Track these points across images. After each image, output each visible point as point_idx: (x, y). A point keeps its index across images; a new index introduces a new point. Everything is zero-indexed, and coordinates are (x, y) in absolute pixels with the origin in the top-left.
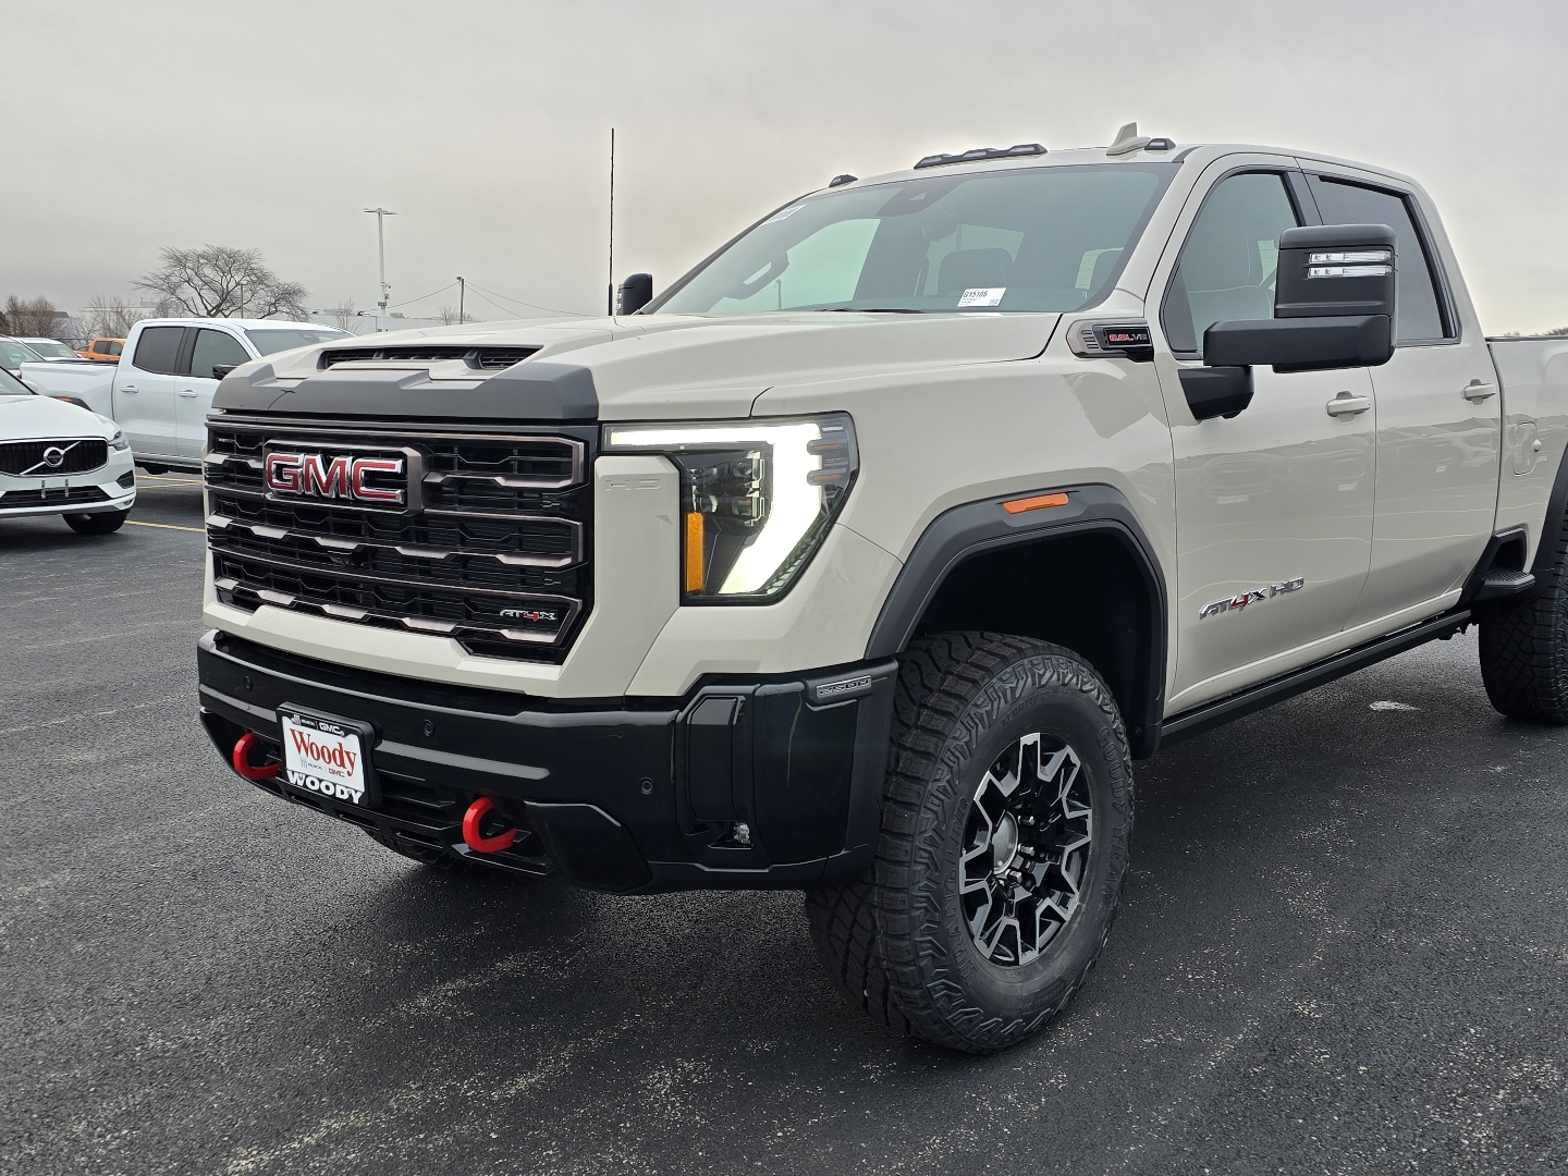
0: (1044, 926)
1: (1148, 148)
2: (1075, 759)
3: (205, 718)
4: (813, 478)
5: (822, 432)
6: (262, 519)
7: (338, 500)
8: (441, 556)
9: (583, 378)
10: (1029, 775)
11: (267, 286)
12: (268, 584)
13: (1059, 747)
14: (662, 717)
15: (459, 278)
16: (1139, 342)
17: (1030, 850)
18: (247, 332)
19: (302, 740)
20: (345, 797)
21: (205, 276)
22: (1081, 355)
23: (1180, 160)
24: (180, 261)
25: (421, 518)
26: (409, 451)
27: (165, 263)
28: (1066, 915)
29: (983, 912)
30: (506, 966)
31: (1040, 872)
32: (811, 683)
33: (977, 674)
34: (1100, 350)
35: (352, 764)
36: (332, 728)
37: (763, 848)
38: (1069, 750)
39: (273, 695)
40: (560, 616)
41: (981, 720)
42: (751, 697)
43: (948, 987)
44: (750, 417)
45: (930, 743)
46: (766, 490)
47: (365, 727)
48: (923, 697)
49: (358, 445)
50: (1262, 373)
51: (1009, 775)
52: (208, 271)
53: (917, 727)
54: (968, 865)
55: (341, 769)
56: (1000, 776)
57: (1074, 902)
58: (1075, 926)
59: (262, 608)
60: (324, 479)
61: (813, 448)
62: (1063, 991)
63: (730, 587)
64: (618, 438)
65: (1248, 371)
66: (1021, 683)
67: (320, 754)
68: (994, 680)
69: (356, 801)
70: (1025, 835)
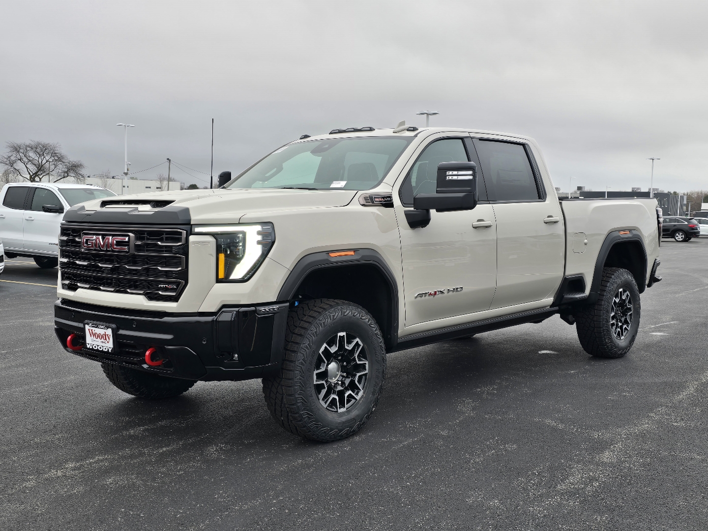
0: (348, 401)
1: (408, 130)
2: (360, 343)
3: (56, 330)
4: (259, 243)
5: (262, 228)
6: (80, 259)
7: (107, 251)
8: (140, 268)
9: (186, 211)
10: (341, 347)
11: (63, 162)
12: (81, 281)
13: (355, 338)
14: (210, 319)
15: (168, 159)
16: (388, 201)
17: (345, 374)
18: (59, 189)
19: (92, 332)
20: (106, 350)
21: (29, 157)
22: (363, 205)
23: (416, 136)
24: (16, 149)
25: (134, 256)
26: (131, 234)
27: (8, 150)
28: (358, 398)
29: (324, 392)
30: (163, 423)
31: (347, 382)
32: (258, 308)
33: (320, 310)
34: (371, 204)
35: (109, 339)
36: (102, 327)
37: (243, 362)
38: (358, 339)
39: (82, 318)
40: (177, 286)
41: (321, 325)
42: (238, 312)
43: (308, 414)
44: (239, 223)
45: (302, 332)
46: (244, 246)
47: (114, 326)
48: (302, 317)
49: (114, 233)
50: (433, 212)
51: (334, 346)
52: (32, 154)
53: (299, 327)
54: (317, 374)
55: (105, 341)
56: (330, 346)
57: (361, 393)
58: (361, 402)
59: (79, 289)
60: (102, 244)
61: (259, 233)
62: (355, 423)
63: (232, 277)
64: (197, 230)
65: (428, 212)
66: (337, 314)
67: (98, 336)
68: (327, 312)
69: (110, 351)
70: (343, 369)
